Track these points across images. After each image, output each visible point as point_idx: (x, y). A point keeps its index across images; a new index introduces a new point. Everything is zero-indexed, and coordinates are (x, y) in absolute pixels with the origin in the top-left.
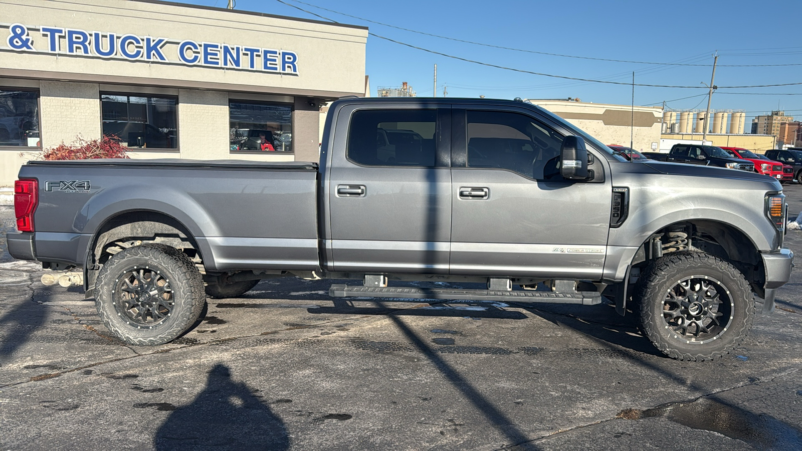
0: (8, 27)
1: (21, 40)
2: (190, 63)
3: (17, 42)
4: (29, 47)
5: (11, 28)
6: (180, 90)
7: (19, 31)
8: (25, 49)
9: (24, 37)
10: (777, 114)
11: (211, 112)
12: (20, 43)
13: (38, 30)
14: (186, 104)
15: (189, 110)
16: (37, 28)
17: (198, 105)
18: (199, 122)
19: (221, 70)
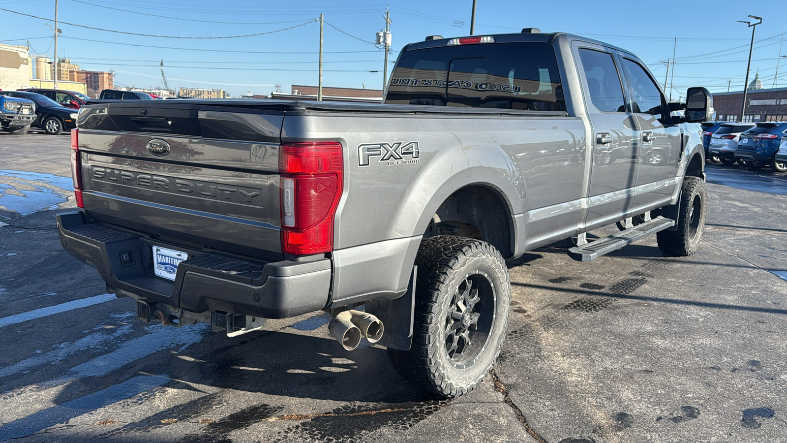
10: (63, 62)
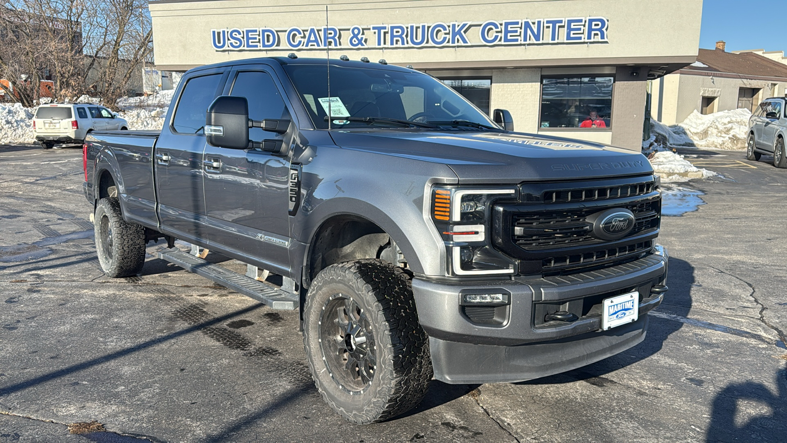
0: (349, 30)
1: (357, 39)
2: (492, 44)
3: (355, 41)
4: (363, 45)
5: (351, 30)
6: (493, 70)
7: (356, 32)
8: (360, 46)
9: (360, 37)
11: (522, 90)
12: (357, 42)
13: (369, 29)
14: (498, 84)
15: (500, 90)
16: (369, 27)
17: (509, 84)
18: (509, 100)
19: (522, 46)
